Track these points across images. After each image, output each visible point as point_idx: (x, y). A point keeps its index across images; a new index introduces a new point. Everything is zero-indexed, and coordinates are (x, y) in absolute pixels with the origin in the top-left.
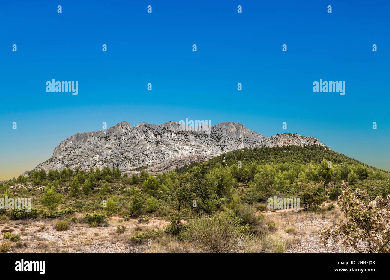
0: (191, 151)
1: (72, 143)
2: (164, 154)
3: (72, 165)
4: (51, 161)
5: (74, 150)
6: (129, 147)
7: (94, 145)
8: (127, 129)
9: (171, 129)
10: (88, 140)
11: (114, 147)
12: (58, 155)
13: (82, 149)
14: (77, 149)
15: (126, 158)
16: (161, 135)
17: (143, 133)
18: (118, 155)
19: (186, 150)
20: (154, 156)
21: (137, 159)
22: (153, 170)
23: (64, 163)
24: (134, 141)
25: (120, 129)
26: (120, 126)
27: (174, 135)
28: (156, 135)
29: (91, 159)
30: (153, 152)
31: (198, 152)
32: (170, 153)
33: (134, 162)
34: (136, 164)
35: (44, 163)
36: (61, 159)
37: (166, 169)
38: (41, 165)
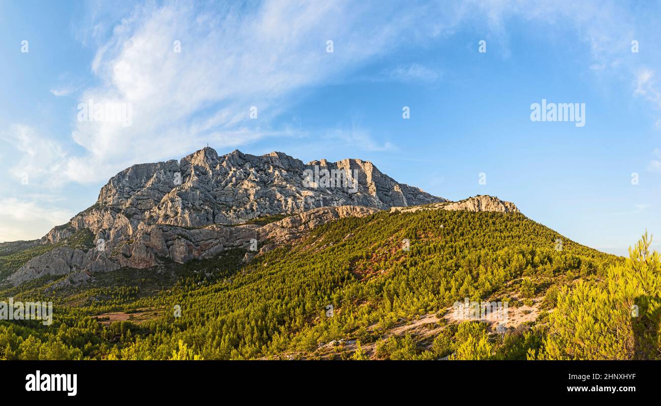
0: (317, 198)
1: (127, 179)
2: (281, 201)
3: (135, 214)
4: (98, 209)
5: (133, 191)
6: (224, 187)
7: (165, 183)
8: (213, 160)
9: (277, 163)
10: (155, 175)
11: (202, 187)
12: (109, 199)
13: (148, 188)
14: (139, 189)
15: (223, 204)
16: (265, 171)
17: (238, 167)
18: (210, 199)
19: (311, 197)
20: (267, 202)
21: (242, 207)
22: (284, 224)
23: (122, 211)
24: (228, 178)
25: (202, 158)
26: (202, 155)
27: (285, 173)
28: (257, 172)
29: (170, 204)
30: (263, 196)
31: (327, 201)
32: (290, 200)
33: (239, 212)
34: (242, 214)
35: (85, 211)
36: (115, 205)
37: (304, 224)
38: (81, 214)
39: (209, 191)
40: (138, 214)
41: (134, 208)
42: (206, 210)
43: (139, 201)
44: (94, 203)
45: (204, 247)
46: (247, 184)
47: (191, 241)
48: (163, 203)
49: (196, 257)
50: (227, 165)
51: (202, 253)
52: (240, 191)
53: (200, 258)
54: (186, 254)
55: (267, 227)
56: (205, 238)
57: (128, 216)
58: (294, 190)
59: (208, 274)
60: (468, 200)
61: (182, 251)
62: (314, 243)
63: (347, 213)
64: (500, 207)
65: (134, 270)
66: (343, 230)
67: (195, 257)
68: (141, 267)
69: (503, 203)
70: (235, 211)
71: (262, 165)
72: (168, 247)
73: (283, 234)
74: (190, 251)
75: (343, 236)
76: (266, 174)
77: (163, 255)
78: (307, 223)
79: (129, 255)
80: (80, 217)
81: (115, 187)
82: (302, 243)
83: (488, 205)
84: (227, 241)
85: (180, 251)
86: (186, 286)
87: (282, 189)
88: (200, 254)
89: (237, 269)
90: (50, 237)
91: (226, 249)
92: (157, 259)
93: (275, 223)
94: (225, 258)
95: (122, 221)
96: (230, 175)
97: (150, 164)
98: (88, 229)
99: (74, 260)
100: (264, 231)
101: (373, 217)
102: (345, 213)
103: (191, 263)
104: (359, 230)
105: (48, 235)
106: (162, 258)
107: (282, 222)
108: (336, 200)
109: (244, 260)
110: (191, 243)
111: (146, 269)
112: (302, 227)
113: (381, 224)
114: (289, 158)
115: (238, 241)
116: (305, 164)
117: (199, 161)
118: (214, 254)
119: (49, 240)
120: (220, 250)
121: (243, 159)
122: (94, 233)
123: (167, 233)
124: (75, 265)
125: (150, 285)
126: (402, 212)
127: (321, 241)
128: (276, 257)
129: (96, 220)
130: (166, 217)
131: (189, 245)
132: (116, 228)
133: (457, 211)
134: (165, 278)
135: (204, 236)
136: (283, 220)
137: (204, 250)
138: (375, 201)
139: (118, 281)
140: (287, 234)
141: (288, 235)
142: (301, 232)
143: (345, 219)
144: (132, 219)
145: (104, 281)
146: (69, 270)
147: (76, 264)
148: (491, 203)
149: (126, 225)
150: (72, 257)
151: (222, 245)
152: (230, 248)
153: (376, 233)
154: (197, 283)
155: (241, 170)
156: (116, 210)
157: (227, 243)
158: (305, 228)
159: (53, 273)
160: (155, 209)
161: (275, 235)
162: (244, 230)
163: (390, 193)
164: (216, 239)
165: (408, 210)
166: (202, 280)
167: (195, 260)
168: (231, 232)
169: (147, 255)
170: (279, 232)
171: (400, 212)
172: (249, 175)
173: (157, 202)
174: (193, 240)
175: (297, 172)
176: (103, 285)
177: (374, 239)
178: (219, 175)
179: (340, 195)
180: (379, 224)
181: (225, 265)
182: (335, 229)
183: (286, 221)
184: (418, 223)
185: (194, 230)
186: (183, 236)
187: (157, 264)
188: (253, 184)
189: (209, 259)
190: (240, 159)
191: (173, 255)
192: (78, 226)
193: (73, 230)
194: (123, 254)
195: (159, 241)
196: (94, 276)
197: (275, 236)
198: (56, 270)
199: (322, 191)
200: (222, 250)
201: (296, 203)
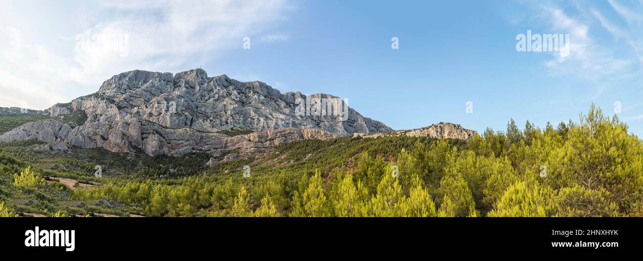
0: (287, 121)
1: (127, 79)
2: (254, 119)
3: (125, 107)
4: (96, 96)
5: (130, 89)
6: (207, 100)
7: (158, 88)
8: (202, 78)
9: (258, 90)
10: (151, 81)
11: (187, 97)
12: (107, 91)
13: (142, 90)
14: (135, 89)
15: (202, 114)
16: (245, 94)
17: (223, 87)
18: (192, 108)
19: (282, 120)
20: (241, 118)
21: (218, 119)
22: (251, 138)
23: (115, 103)
24: (212, 94)
25: (194, 76)
26: (194, 74)
27: (262, 98)
28: (239, 93)
29: (156, 105)
30: (239, 113)
31: (295, 124)
32: (262, 120)
33: (214, 122)
34: (217, 124)
35: (86, 96)
36: (111, 97)
37: (270, 140)
38: (82, 98)
39: (192, 102)
40: (128, 108)
41: (126, 103)
42: (186, 115)
43: (132, 98)
44: (95, 92)
45: (174, 146)
46: (227, 101)
47: (164, 138)
48: (151, 103)
49: (166, 153)
50: (214, 84)
51: (172, 150)
52: (220, 106)
53: (169, 155)
54: (158, 149)
55: (235, 138)
56: (177, 138)
57: (120, 108)
58: (268, 112)
59: (172, 170)
60: (430, 127)
61: (154, 145)
62: (276, 159)
63: (311, 135)
64: (463, 135)
65: (107, 152)
66: (305, 150)
67: (164, 153)
68: (114, 151)
69: (466, 131)
70: (211, 121)
71: (244, 89)
72: (143, 139)
73: (249, 147)
74: (161, 147)
75: (305, 155)
76: (246, 97)
77: (137, 145)
78: (273, 140)
79: (106, 138)
80: (80, 100)
81: (115, 83)
82: (264, 158)
83: (451, 132)
84: (196, 145)
85: (152, 145)
86: (148, 175)
87: (257, 110)
88: (169, 152)
89: (199, 171)
90: (51, 111)
91: (194, 151)
92: (130, 148)
93: (243, 136)
94: (191, 159)
95: (114, 110)
96: (214, 92)
97: (149, 72)
98: (84, 111)
99: (61, 132)
100: (232, 141)
101: (336, 141)
102: (309, 135)
103: (160, 157)
104: (320, 152)
105: (50, 109)
106: (135, 147)
107: (250, 136)
108: (304, 125)
109: (208, 164)
110: (164, 140)
111: (117, 153)
112: (268, 143)
113: (342, 147)
114: (268, 87)
115: (206, 147)
116: (282, 94)
117: (191, 78)
118: (182, 154)
119: (50, 113)
120: (189, 151)
121: (228, 82)
122: (88, 116)
123: (145, 127)
124: (60, 137)
125: (117, 167)
126: (364, 137)
127: (283, 157)
128: (238, 167)
129: (92, 105)
130: (151, 114)
131: (161, 141)
132: (107, 115)
133: (420, 137)
134: (133, 165)
135: (177, 136)
136: (251, 134)
137: (174, 148)
138: (340, 130)
139: (90, 158)
140: (253, 147)
141: (253, 149)
142: (266, 148)
143: (308, 141)
144: (121, 111)
145: (78, 155)
146: (54, 140)
147: (62, 136)
148: (454, 130)
149: (116, 114)
150: (60, 129)
151: (191, 147)
152: (198, 151)
153: (336, 155)
154: (159, 176)
155: (225, 90)
156: (111, 100)
157: (196, 146)
158: (270, 144)
159: (40, 139)
160: (143, 106)
161: (241, 146)
162: (213, 137)
163: (355, 124)
164: (187, 141)
165: (370, 136)
166: (165, 173)
167: (164, 155)
168: (202, 138)
169: (121, 141)
170: (246, 144)
171: (362, 138)
172: (231, 94)
173: (147, 102)
174: (166, 137)
175: (274, 99)
176: (76, 158)
177: (333, 160)
178: (205, 91)
179: (308, 121)
180: (340, 147)
181: (190, 165)
182: (298, 149)
183: (253, 136)
184: (379, 146)
185: (170, 130)
186: (157, 132)
187: (128, 151)
188: (232, 102)
189: (177, 157)
190: (226, 82)
191: (145, 146)
192: (77, 107)
193: (71, 110)
194: (101, 136)
195: (136, 132)
196: (71, 148)
197: (241, 148)
198: (43, 137)
199: (293, 116)
200: (190, 152)
201: (267, 123)
